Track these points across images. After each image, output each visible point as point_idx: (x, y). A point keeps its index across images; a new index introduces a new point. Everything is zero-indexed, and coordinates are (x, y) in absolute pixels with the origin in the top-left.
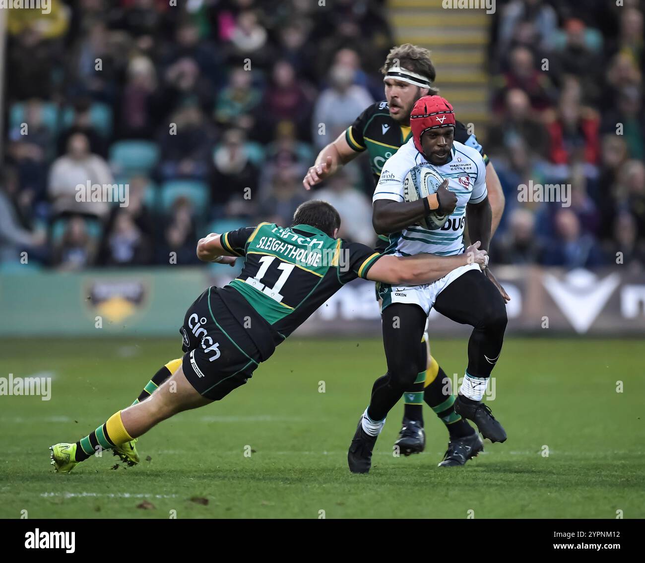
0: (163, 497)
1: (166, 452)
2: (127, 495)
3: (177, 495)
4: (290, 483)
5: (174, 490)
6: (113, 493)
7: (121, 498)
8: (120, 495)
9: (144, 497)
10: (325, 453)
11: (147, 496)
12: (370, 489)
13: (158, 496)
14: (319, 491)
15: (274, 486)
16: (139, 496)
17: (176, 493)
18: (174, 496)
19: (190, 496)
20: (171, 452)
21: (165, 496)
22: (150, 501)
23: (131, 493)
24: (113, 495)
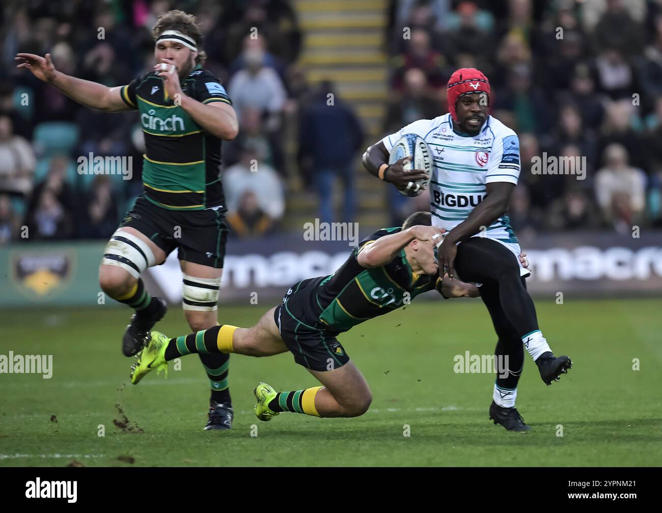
0: (91, 456)
1: (92, 414)
2: (58, 456)
3: (105, 455)
4: (211, 442)
5: (101, 450)
6: (44, 454)
7: (51, 458)
8: (50, 456)
9: (74, 457)
10: (243, 412)
11: (76, 456)
12: (286, 446)
13: (86, 456)
14: (238, 448)
15: (196, 445)
16: (69, 456)
17: (104, 453)
18: (102, 456)
19: (117, 455)
20: (98, 415)
21: (94, 456)
22: (78, 460)
23: (61, 454)
24: (44, 456)
